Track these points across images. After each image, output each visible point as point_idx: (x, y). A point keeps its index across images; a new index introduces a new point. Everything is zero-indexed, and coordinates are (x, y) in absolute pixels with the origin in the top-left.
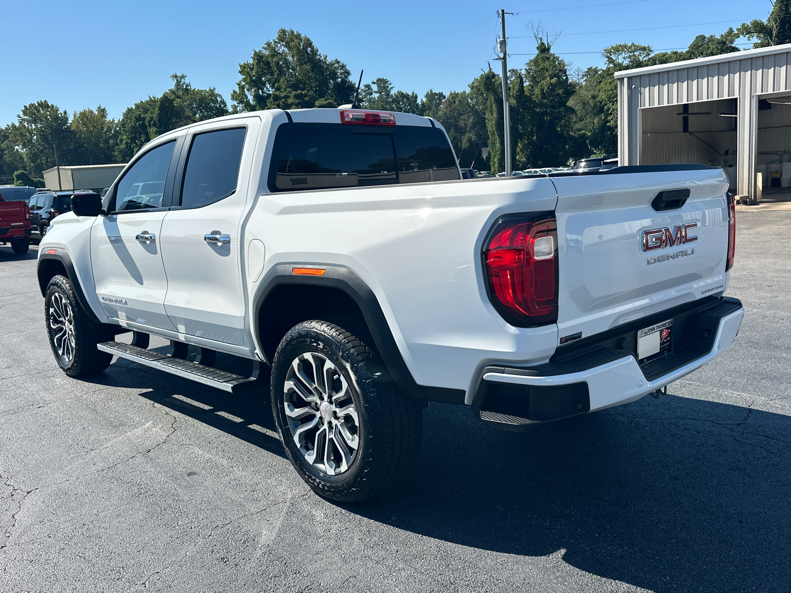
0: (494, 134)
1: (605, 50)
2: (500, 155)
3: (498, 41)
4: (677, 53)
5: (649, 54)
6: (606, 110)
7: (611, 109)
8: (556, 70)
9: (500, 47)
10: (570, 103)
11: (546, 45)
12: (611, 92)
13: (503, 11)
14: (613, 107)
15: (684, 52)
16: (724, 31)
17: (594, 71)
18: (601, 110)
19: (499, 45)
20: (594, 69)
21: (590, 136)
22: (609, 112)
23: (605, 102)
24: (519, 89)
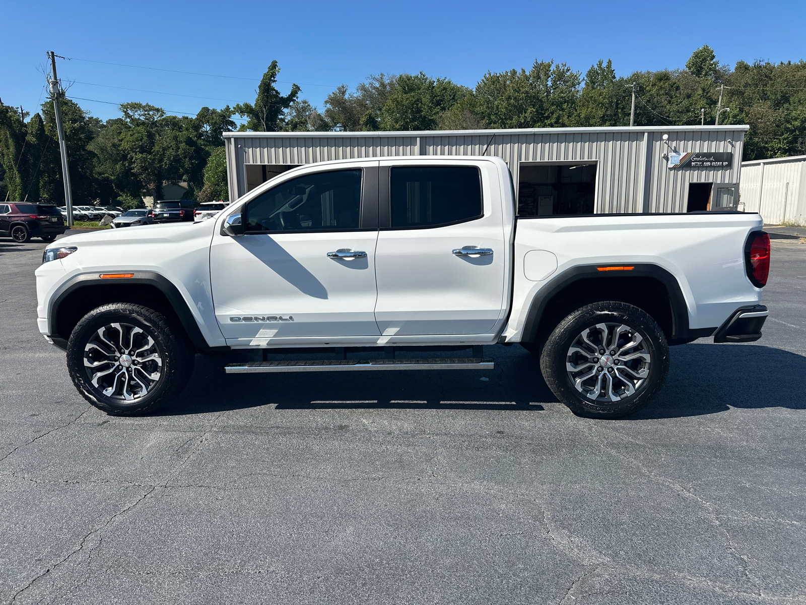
0: (12, 169)
1: (122, 105)
2: (20, 190)
3: (50, 81)
4: (188, 118)
5: (163, 116)
6: (129, 158)
7: (134, 159)
8: (76, 115)
9: (53, 87)
10: (91, 147)
11: (60, 91)
12: (134, 143)
13: (53, 53)
14: (136, 156)
15: (194, 118)
16: (224, 108)
17: (96, 121)
18: (124, 158)
19: (51, 86)
20: (95, 119)
21: (114, 180)
22: (133, 161)
23: (128, 151)
24: (39, 128)
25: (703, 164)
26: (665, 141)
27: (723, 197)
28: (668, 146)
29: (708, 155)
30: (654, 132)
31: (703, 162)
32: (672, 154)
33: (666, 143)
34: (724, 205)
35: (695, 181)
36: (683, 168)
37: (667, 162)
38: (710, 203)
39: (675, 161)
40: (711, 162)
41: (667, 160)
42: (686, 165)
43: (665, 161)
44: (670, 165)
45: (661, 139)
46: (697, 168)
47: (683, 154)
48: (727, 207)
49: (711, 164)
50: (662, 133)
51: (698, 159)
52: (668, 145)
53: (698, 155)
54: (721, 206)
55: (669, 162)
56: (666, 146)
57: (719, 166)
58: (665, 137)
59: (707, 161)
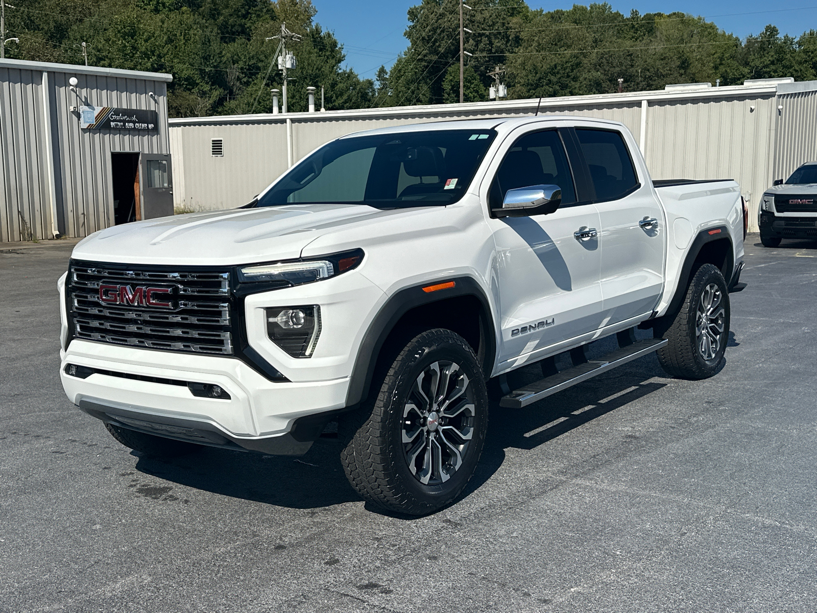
25: (124, 125)
26: (71, 87)
27: (154, 174)
28: (77, 96)
29: (129, 113)
30: (54, 72)
31: (124, 122)
32: (83, 108)
33: (72, 90)
34: (157, 186)
35: (118, 150)
36: (100, 130)
37: (79, 119)
38: (139, 182)
39: (89, 118)
40: (134, 122)
41: (79, 116)
42: (103, 126)
43: (75, 118)
44: (85, 126)
45: (67, 84)
46: (117, 130)
47: (98, 110)
48: (160, 188)
49: (134, 126)
50: (67, 75)
51: (118, 118)
52: (76, 93)
53: (117, 112)
54: (153, 187)
55: (82, 119)
56: (73, 95)
57: (144, 130)
58: (73, 81)
59: (129, 122)
